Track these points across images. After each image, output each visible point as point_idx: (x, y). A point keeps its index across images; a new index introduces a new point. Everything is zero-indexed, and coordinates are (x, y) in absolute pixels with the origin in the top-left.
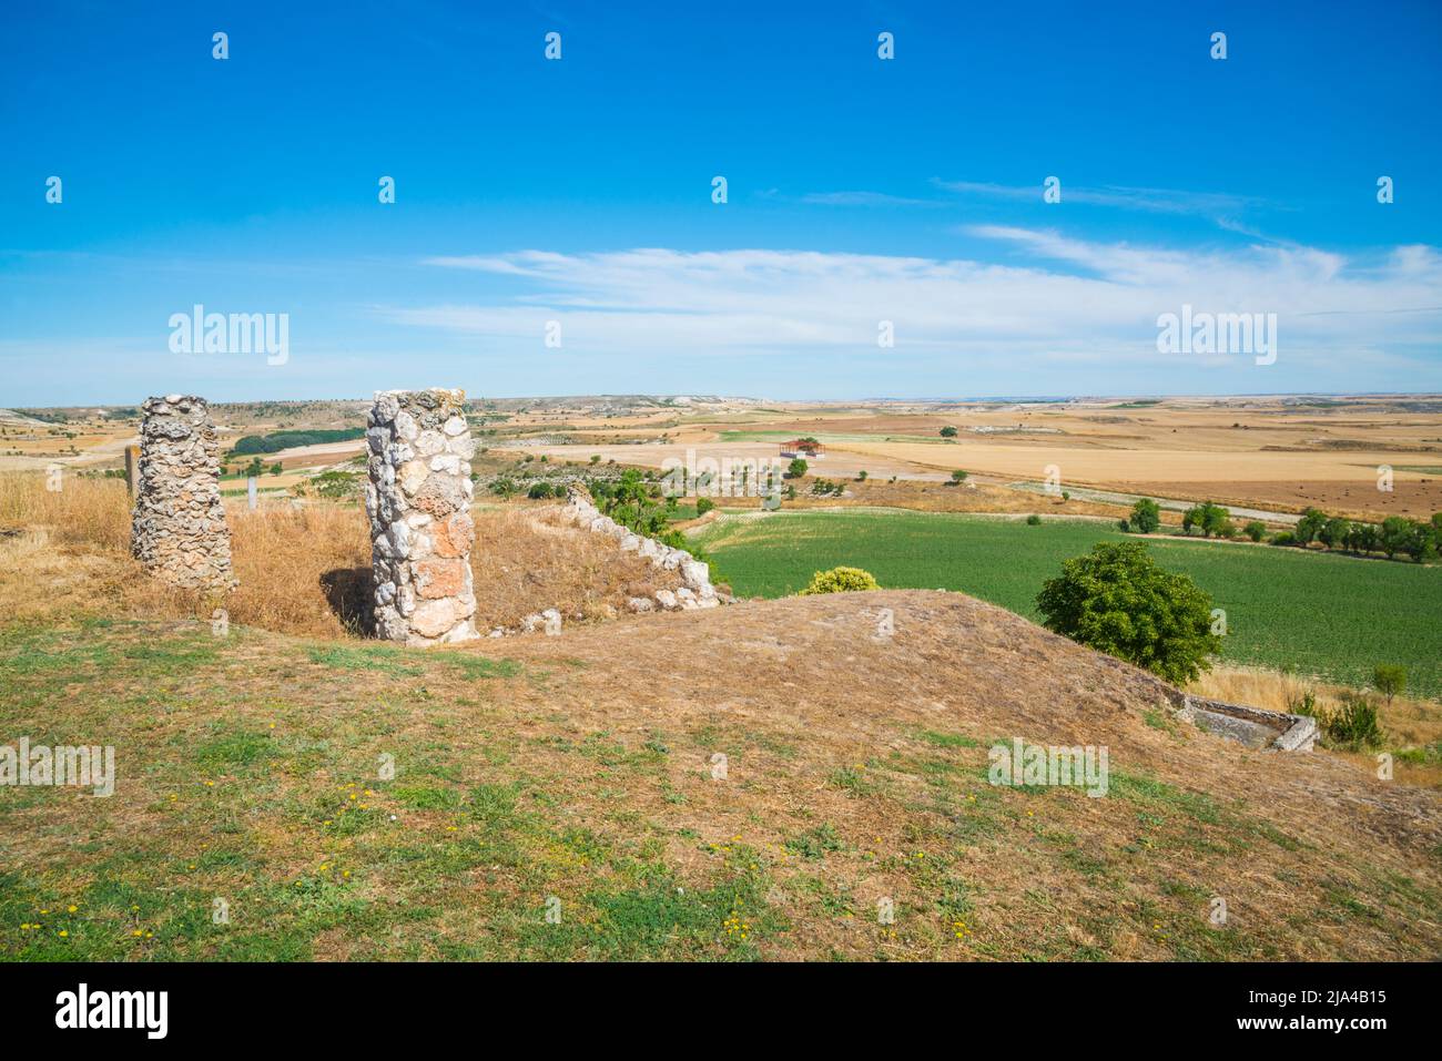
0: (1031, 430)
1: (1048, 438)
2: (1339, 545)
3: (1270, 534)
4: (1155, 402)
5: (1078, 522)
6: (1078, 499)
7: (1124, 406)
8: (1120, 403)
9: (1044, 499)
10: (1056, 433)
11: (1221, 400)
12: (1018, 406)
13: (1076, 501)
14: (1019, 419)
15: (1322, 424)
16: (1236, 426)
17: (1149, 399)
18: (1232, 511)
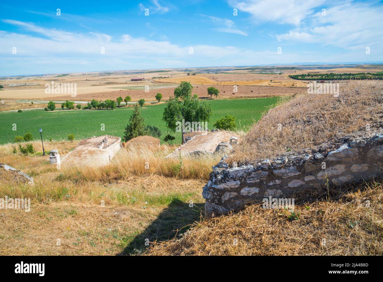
0: (29, 84)
1: (35, 86)
2: (97, 108)
3: (82, 107)
4: (67, 75)
5: (36, 110)
6: (36, 103)
7: (59, 76)
8: (58, 75)
9: (26, 104)
10: (37, 85)
11: (85, 73)
12: (27, 78)
13: (36, 104)
14: (25, 82)
15: (106, 78)
16: (87, 80)
17: (66, 74)
18: (75, 102)
